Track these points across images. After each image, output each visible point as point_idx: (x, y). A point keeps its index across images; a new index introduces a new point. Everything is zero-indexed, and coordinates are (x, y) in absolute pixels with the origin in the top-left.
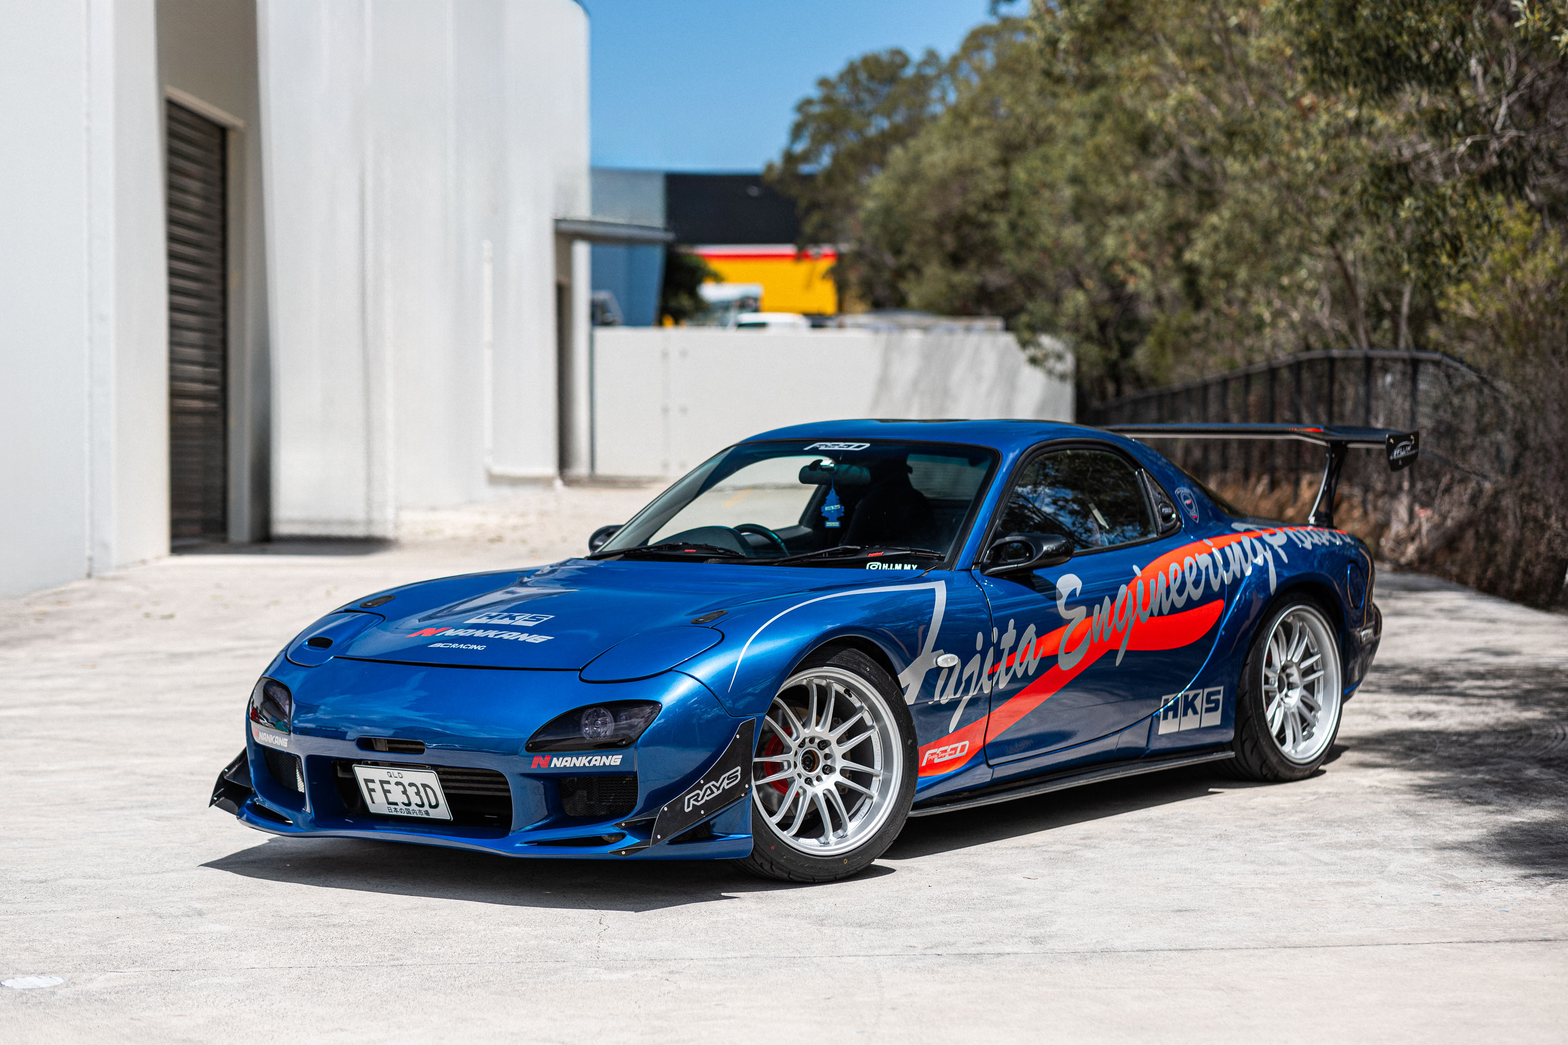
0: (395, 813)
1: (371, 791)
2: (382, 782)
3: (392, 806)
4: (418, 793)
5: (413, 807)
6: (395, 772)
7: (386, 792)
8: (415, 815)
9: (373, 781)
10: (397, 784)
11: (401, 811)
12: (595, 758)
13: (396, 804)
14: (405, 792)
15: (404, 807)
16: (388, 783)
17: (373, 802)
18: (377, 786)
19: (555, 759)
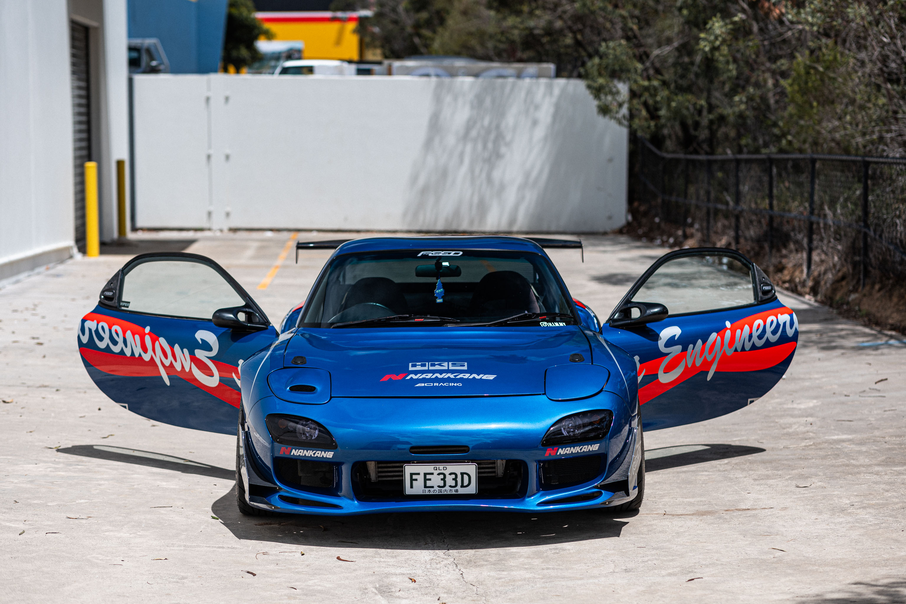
0: (428, 493)
1: (412, 480)
2: (425, 474)
3: (427, 489)
4: (455, 479)
5: (447, 488)
6: (441, 466)
7: (426, 480)
8: (445, 493)
9: (419, 474)
10: (439, 474)
11: (436, 491)
12: (584, 447)
13: (433, 487)
14: (444, 479)
15: (438, 489)
16: (432, 474)
17: (412, 487)
18: (421, 478)
19: (560, 450)
